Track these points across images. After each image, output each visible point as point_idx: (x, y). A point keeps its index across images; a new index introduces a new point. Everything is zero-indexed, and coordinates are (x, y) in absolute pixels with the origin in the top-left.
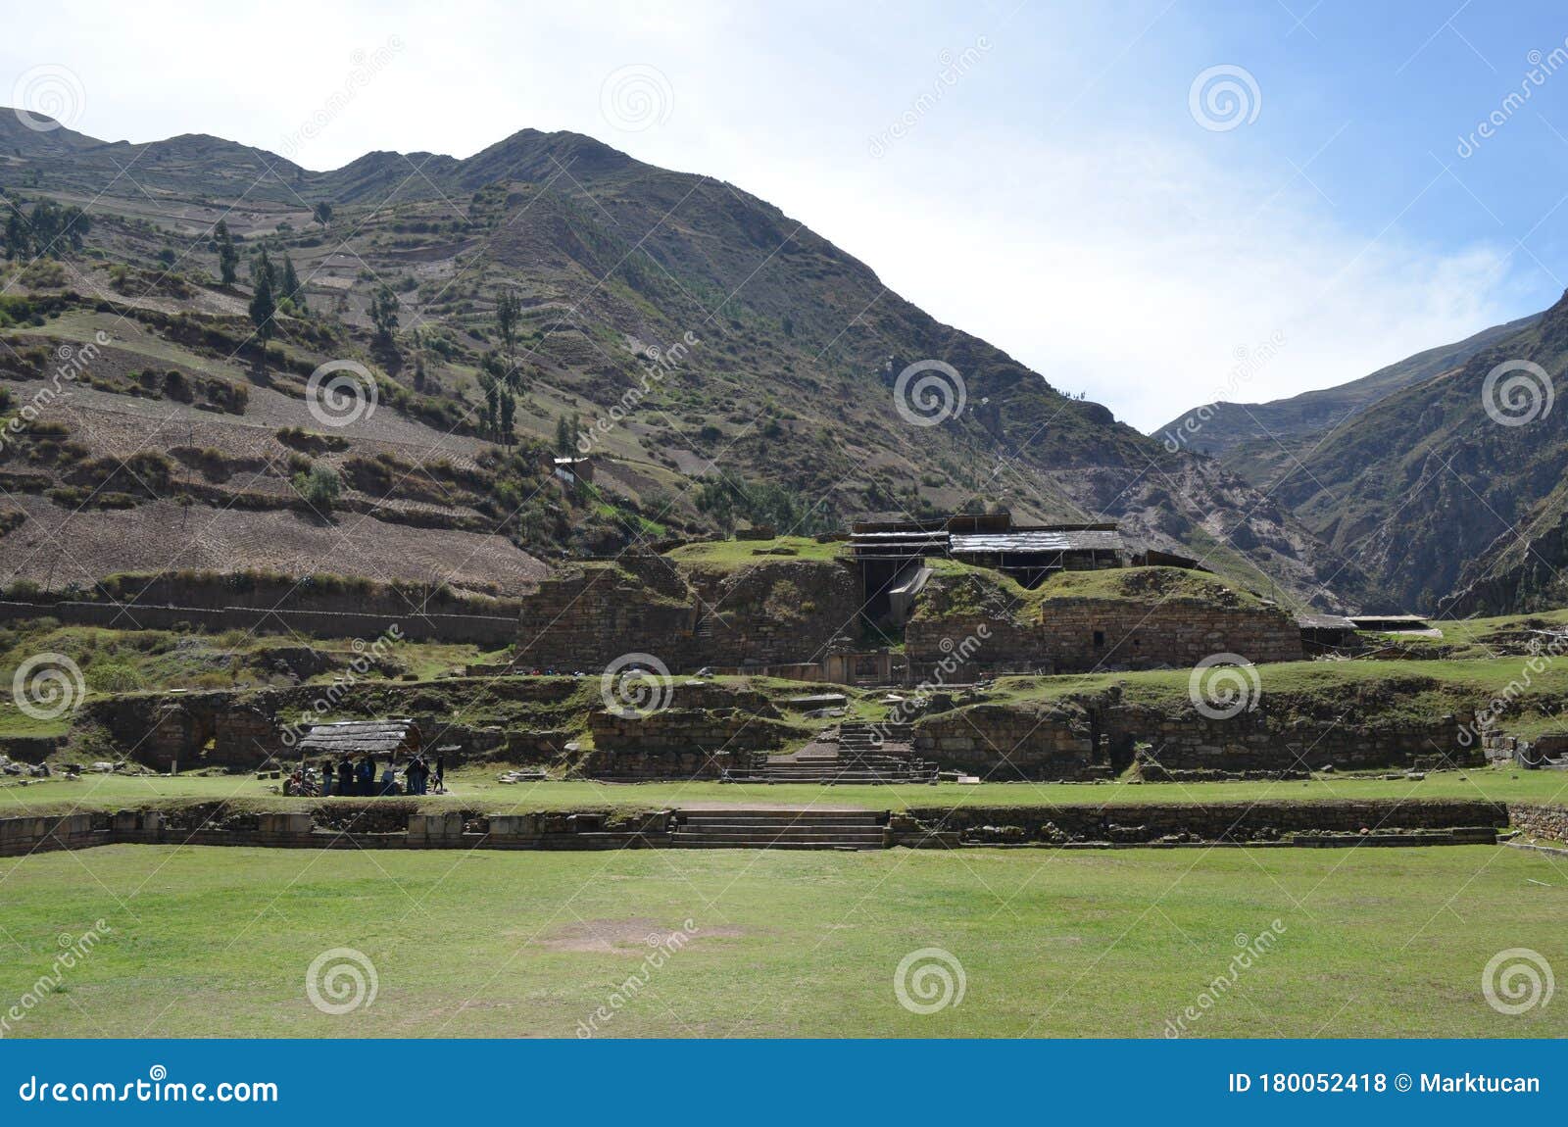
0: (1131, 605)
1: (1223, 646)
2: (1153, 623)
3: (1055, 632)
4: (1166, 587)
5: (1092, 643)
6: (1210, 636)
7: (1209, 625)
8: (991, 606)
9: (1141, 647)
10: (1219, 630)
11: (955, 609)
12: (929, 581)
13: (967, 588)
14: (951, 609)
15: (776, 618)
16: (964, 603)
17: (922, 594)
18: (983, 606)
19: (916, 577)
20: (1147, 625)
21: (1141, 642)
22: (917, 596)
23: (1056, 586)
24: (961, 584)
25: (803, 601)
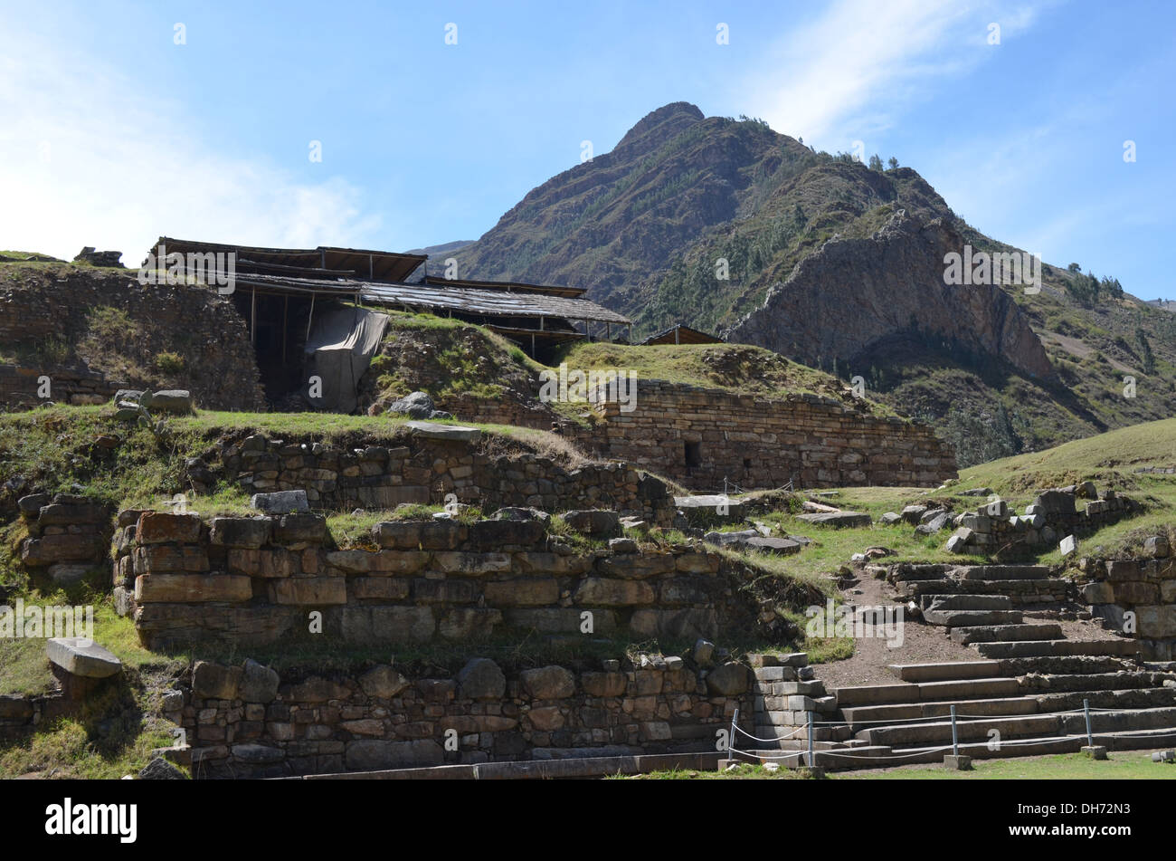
0: (736, 400)
1: (863, 476)
2: (767, 433)
3: (627, 438)
4: (770, 377)
5: (683, 461)
6: (845, 458)
7: (841, 441)
8: (517, 385)
9: (754, 471)
10: (856, 450)
11: (456, 385)
12: (390, 335)
13: (467, 351)
14: (450, 385)
15: (108, 377)
16: (469, 376)
17: (382, 355)
18: (505, 385)
19: (360, 326)
20: (760, 434)
21: (753, 463)
22: (375, 360)
23: (593, 363)
24: (452, 343)
25: (155, 350)
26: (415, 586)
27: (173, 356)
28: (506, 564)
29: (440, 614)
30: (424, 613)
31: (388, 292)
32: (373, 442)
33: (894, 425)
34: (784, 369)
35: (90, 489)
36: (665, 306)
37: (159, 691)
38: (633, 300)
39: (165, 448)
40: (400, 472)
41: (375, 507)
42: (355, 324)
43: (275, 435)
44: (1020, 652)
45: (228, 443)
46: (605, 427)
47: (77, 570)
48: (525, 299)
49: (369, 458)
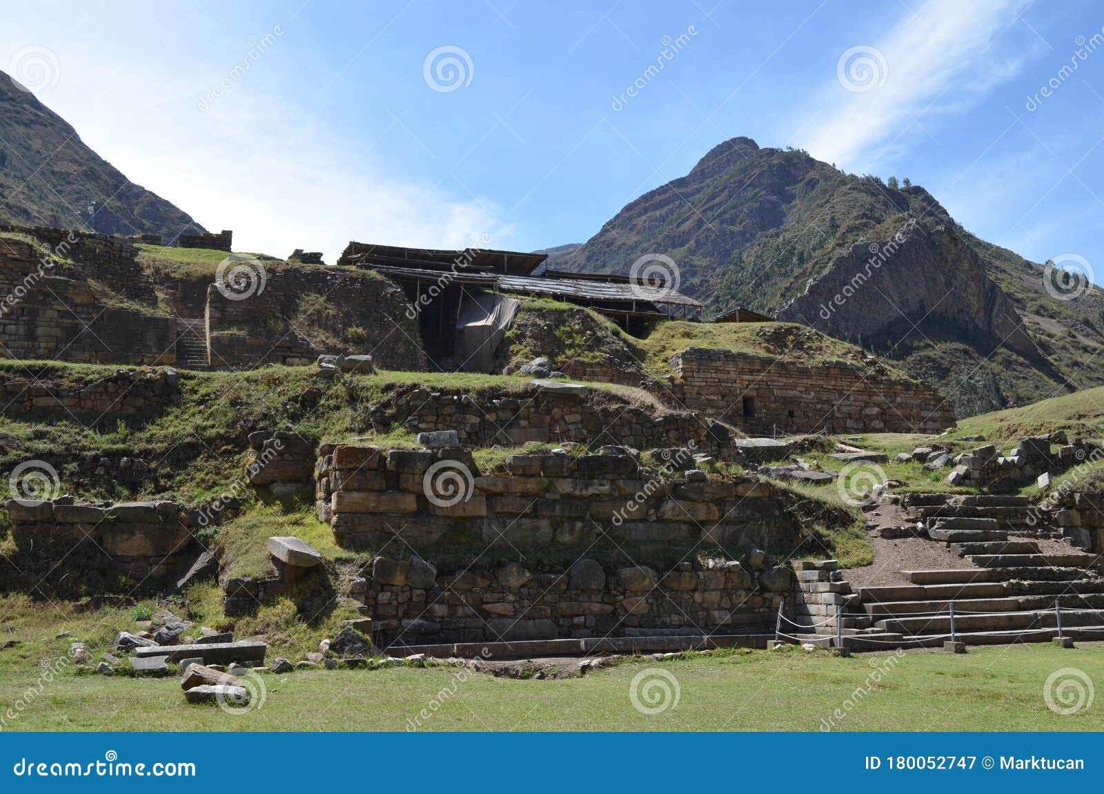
0: (782, 365)
1: (882, 425)
2: (807, 391)
3: (699, 394)
4: (810, 348)
5: (741, 412)
6: (869, 411)
7: (864, 398)
8: (615, 353)
9: (796, 420)
10: (876, 405)
11: (569, 353)
12: (519, 315)
13: (577, 327)
14: (564, 353)
15: (313, 345)
16: (579, 346)
17: (513, 330)
18: (606, 352)
19: (497, 308)
20: (801, 392)
21: (796, 414)
22: (508, 334)
23: (673, 336)
24: (566, 321)
25: (347, 325)
26: (539, 504)
27: (360, 330)
28: (606, 488)
29: (556, 525)
30: (544, 524)
31: (518, 282)
32: (506, 395)
33: (907, 386)
34: (820, 341)
35: (297, 428)
36: (729, 293)
37: (348, 578)
38: (704, 288)
39: (354, 397)
40: (527, 418)
41: (507, 444)
42: (494, 306)
43: (434, 389)
44: (1005, 563)
45: (400, 395)
46: (682, 385)
47: (290, 488)
48: (621, 288)
49: (503, 407)
